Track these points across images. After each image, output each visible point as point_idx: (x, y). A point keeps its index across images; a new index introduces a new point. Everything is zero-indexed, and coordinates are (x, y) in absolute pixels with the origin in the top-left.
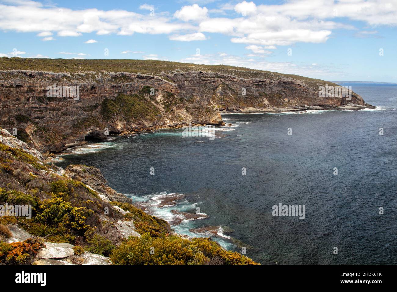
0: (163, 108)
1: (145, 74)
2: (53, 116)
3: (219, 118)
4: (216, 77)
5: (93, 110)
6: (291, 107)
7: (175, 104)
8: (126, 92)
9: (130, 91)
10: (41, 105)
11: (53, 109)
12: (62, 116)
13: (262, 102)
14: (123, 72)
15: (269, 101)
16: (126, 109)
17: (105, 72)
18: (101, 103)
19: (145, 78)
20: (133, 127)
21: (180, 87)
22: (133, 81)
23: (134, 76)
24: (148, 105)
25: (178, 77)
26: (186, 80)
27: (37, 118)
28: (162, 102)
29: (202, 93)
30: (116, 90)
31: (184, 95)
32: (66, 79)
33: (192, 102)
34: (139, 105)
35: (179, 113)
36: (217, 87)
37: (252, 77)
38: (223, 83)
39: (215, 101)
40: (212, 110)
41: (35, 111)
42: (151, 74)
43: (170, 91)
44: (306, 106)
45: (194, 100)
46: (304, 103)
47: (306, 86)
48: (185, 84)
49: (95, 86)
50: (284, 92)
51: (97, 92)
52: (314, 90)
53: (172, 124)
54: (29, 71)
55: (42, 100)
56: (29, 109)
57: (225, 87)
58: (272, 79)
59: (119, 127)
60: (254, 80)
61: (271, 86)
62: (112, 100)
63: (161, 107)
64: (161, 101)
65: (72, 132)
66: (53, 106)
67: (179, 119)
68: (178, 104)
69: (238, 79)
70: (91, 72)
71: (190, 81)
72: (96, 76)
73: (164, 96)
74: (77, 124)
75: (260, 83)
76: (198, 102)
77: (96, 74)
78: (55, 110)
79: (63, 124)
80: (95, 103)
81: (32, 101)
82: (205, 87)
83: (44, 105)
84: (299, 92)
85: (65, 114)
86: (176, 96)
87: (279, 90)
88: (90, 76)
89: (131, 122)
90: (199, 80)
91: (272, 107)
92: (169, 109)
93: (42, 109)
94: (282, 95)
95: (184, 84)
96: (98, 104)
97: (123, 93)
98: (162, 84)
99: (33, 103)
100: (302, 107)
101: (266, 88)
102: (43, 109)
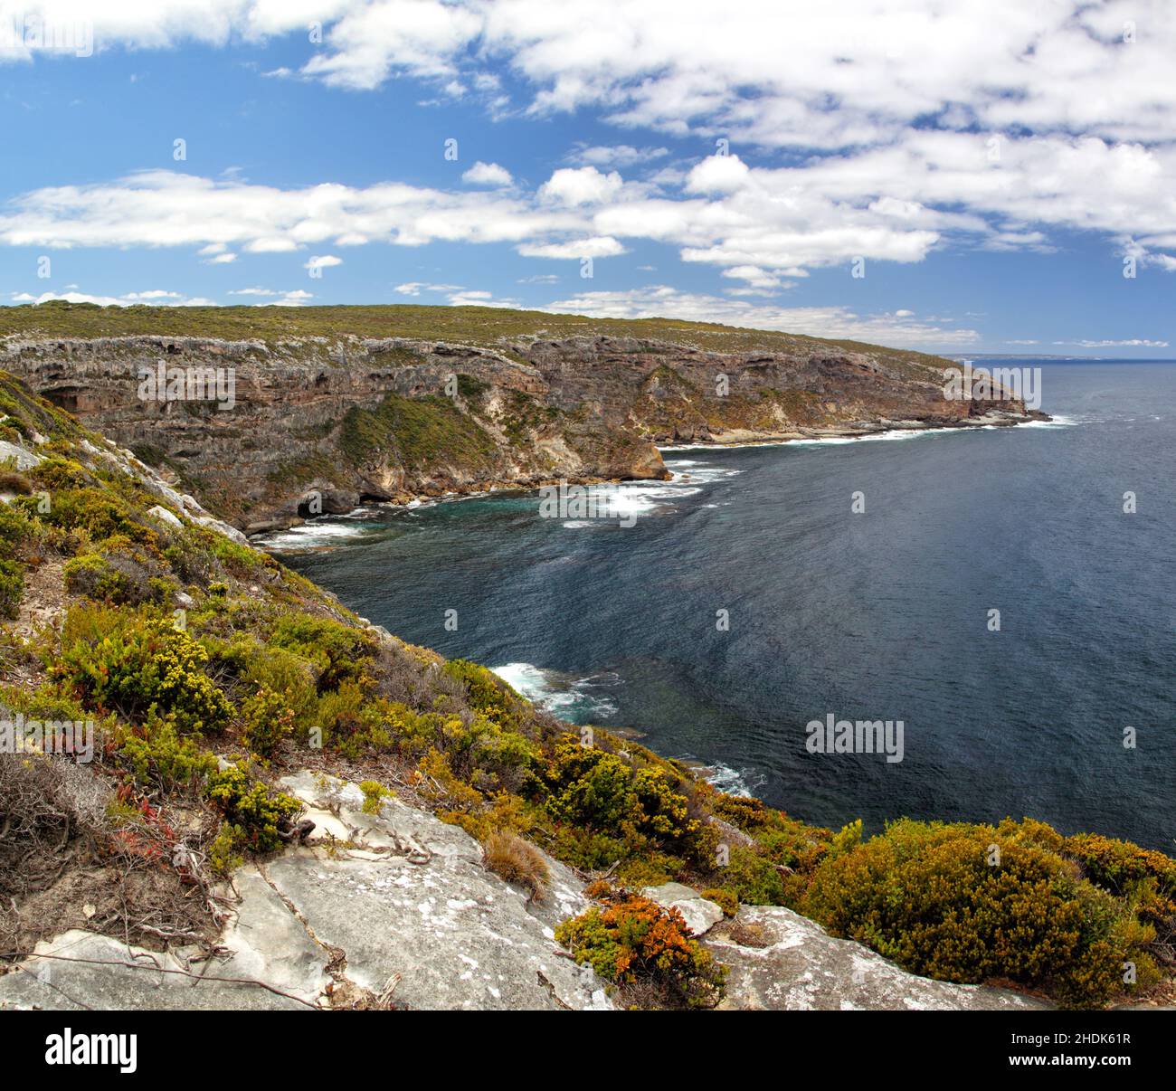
0: (504, 434)
1: (456, 343)
2: (222, 450)
3: (656, 460)
4: (643, 350)
5: (319, 438)
6: (846, 424)
7: (535, 424)
8: (407, 391)
9: (417, 388)
10: (192, 422)
11: (222, 434)
12: (242, 450)
13: (768, 415)
14: (398, 339)
15: (787, 410)
16: (404, 435)
17: (352, 338)
18: (340, 418)
19: (455, 355)
20: (424, 482)
21: (548, 378)
22: (424, 362)
23: (426, 347)
24: (463, 426)
25: (542, 352)
26: (565, 360)
27: (182, 454)
28: (502, 417)
29: (607, 394)
30: (379, 384)
31: (558, 400)
32: (256, 356)
33: (580, 420)
34: (439, 424)
35: (546, 449)
36: (647, 378)
37: (740, 349)
38: (663, 365)
39: (642, 414)
40: (636, 439)
41: (179, 437)
42: (471, 344)
43: (522, 390)
44: (884, 420)
45: (587, 414)
46: (877, 413)
47: (882, 369)
48: (563, 370)
49: (326, 375)
50: (825, 387)
51: (331, 389)
52: (902, 379)
53: (526, 477)
54: (166, 340)
55: (196, 409)
56: (165, 433)
57: (669, 377)
58: (793, 353)
59: (387, 481)
60: (744, 355)
61: (789, 371)
62: (369, 411)
63: (497, 432)
64: (497, 415)
65: (266, 494)
66: (222, 424)
67: (546, 464)
68: (543, 422)
69: (702, 353)
70: (316, 339)
71: (574, 362)
72: (329, 348)
73: (506, 403)
74: (279, 473)
75: (762, 364)
76: (598, 418)
77: (328, 344)
78: (225, 436)
79: (245, 471)
80: (327, 417)
81: (172, 411)
82: (615, 378)
83: (200, 423)
84: (863, 386)
85: (249, 446)
86: (537, 403)
87: (813, 381)
88: (315, 348)
89: (417, 469)
90: (599, 358)
91: (794, 428)
92: (520, 436)
93: (194, 434)
94: (819, 394)
95: (557, 371)
96: (333, 420)
97: (397, 392)
98: (501, 370)
99: (173, 418)
100: (872, 425)
101: (776, 375)
102: (198, 432)
